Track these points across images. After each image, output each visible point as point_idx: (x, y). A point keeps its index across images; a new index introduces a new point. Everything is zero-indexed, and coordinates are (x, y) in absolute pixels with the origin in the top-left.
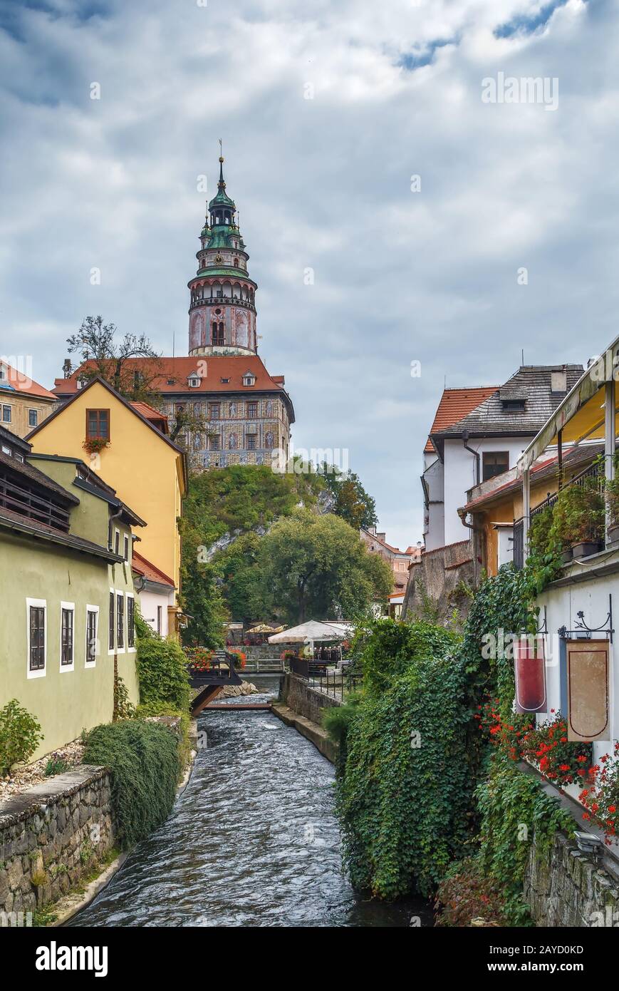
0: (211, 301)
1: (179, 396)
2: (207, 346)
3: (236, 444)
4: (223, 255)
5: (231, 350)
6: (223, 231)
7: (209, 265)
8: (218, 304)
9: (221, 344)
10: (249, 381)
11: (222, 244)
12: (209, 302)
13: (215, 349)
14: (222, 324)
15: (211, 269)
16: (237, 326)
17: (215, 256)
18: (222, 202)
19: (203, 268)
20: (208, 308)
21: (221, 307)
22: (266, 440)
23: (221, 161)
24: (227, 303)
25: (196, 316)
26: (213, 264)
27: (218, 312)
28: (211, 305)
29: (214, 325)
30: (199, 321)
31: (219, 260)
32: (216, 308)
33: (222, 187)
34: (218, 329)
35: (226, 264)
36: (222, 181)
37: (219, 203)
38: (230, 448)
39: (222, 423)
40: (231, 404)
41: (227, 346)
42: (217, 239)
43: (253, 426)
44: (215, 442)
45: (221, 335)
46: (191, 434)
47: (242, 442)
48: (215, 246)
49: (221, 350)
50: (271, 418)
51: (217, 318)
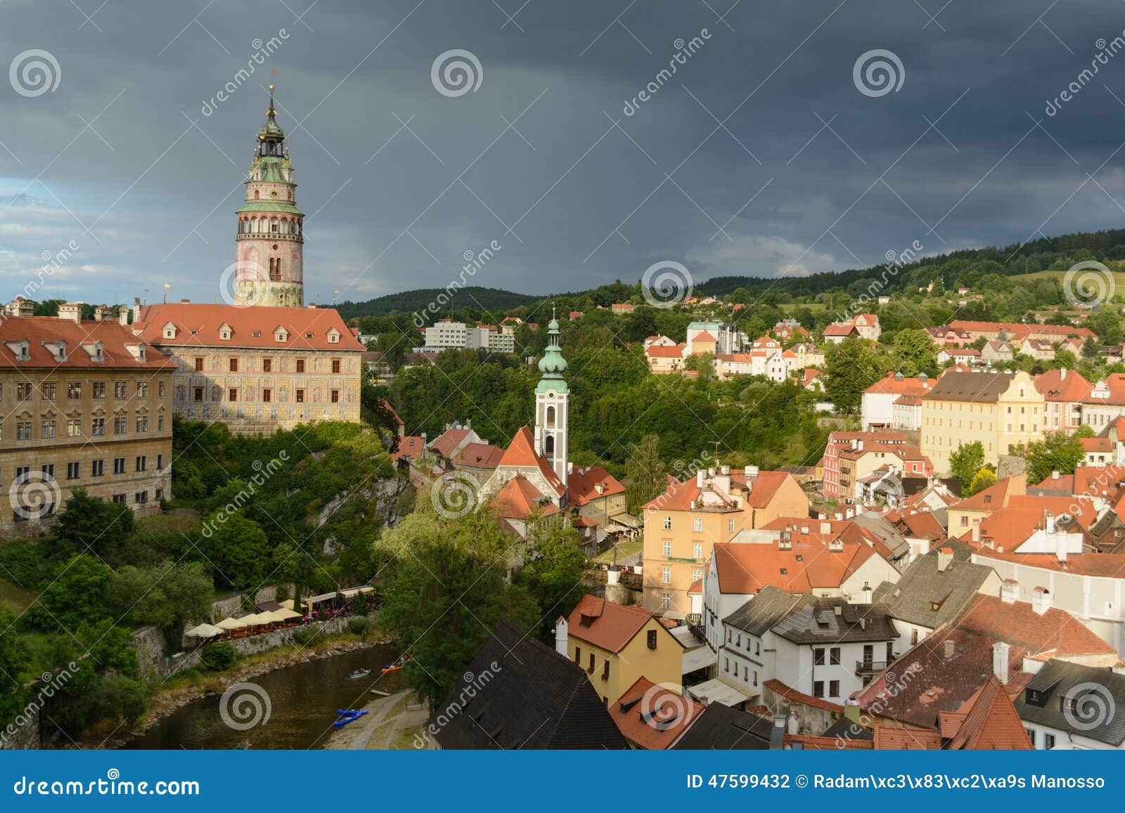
0: (269, 236)
1: (266, 350)
3: (320, 397)
4: (277, 189)
5: (288, 285)
6: (276, 163)
7: (264, 197)
8: (276, 240)
9: (278, 280)
10: (333, 338)
11: (277, 177)
12: (267, 237)
13: (273, 284)
14: (279, 259)
15: (267, 202)
16: (293, 262)
17: (270, 189)
18: (274, 133)
19: (257, 199)
20: (266, 243)
21: (279, 243)
22: (349, 395)
24: (284, 239)
25: (251, 248)
26: (268, 198)
27: (275, 247)
28: (269, 240)
29: (272, 260)
30: (254, 253)
31: (274, 193)
32: (273, 243)
33: (270, 115)
34: (275, 264)
35: (281, 198)
36: (272, 110)
37: (271, 133)
38: (315, 401)
39: (308, 377)
40: (316, 360)
41: (284, 281)
42: (270, 170)
43: (337, 381)
44: (300, 395)
45: (277, 271)
46: (277, 387)
47: (326, 396)
48: (270, 178)
49: (278, 285)
50: (354, 374)
51: (274, 254)
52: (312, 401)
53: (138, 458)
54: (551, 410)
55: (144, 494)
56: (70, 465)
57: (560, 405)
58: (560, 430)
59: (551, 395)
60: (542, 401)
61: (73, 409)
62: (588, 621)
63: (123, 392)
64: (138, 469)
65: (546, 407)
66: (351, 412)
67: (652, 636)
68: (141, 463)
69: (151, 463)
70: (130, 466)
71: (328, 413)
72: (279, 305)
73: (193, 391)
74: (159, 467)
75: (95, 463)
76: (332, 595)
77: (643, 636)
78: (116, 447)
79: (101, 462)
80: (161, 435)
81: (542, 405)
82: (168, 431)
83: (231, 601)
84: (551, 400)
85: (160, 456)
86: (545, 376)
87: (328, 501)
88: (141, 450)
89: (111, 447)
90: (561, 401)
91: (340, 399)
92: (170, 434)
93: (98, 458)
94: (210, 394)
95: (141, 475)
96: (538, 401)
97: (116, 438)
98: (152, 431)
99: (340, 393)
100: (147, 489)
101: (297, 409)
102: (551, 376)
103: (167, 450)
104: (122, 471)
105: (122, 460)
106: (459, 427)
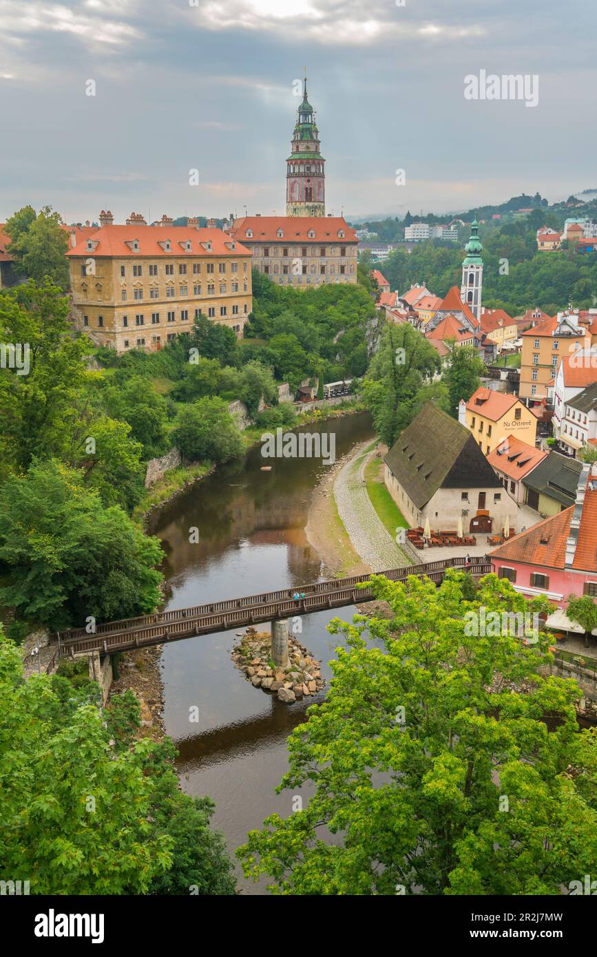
0: (305, 174)
1: (303, 243)
2: (303, 202)
3: (334, 270)
4: (309, 145)
5: (316, 204)
6: (309, 128)
7: (302, 150)
9: (311, 201)
10: (342, 236)
11: (309, 139)
13: (307, 204)
14: (311, 188)
15: (304, 153)
16: (319, 189)
17: (306, 144)
19: (297, 152)
20: (303, 178)
21: (310, 178)
22: (351, 269)
23: (305, 80)
24: (313, 176)
25: (295, 182)
26: (304, 150)
27: (309, 181)
28: (305, 176)
29: (307, 189)
30: (296, 185)
31: (308, 147)
32: (307, 179)
33: (305, 97)
34: (309, 191)
35: (312, 150)
36: (306, 93)
37: (304, 107)
38: (331, 273)
39: (327, 259)
40: (332, 249)
41: (314, 201)
42: (305, 132)
43: (343, 261)
44: (323, 269)
45: (311, 195)
46: (310, 265)
47: (337, 269)
48: (305, 138)
49: (310, 204)
50: (353, 256)
51: (308, 185)
52: (329, 273)
53: (234, 307)
54: (472, 276)
55: (238, 326)
56: (196, 310)
57: (477, 273)
58: (477, 288)
59: (472, 267)
60: (466, 270)
61: (196, 279)
62: (480, 402)
63: (224, 269)
64: (234, 313)
65: (469, 274)
66: (353, 280)
67: (518, 412)
68: (235, 309)
69: (241, 310)
70: (229, 311)
71: (339, 280)
72: (312, 216)
73: (264, 268)
74: (245, 312)
75: (210, 309)
76: (341, 383)
77: (513, 411)
78: (221, 300)
79: (213, 309)
80: (246, 293)
81: (466, 273)
82: (250, 291)
83: (283, 386)
84: (472, 270)
85: (245, 306)
86: (469, 255)
87: (338, 330)
88: (235, 302)
89: (219, 300)
90: (478, 270)
91: (345, 272)
92: (251, 293)
93: (211, 307)
94: (273, 270)
95: (235, 316)
96: (464, 270)
97: (221, 295)
98: (241, 291)
99: (346, 268)
100: (239, 324)
101: (322, 278)
102: (473, 255)
103: (249, 302)
104: (225, 314)
105: (225, 308)
106: (418, 287)
